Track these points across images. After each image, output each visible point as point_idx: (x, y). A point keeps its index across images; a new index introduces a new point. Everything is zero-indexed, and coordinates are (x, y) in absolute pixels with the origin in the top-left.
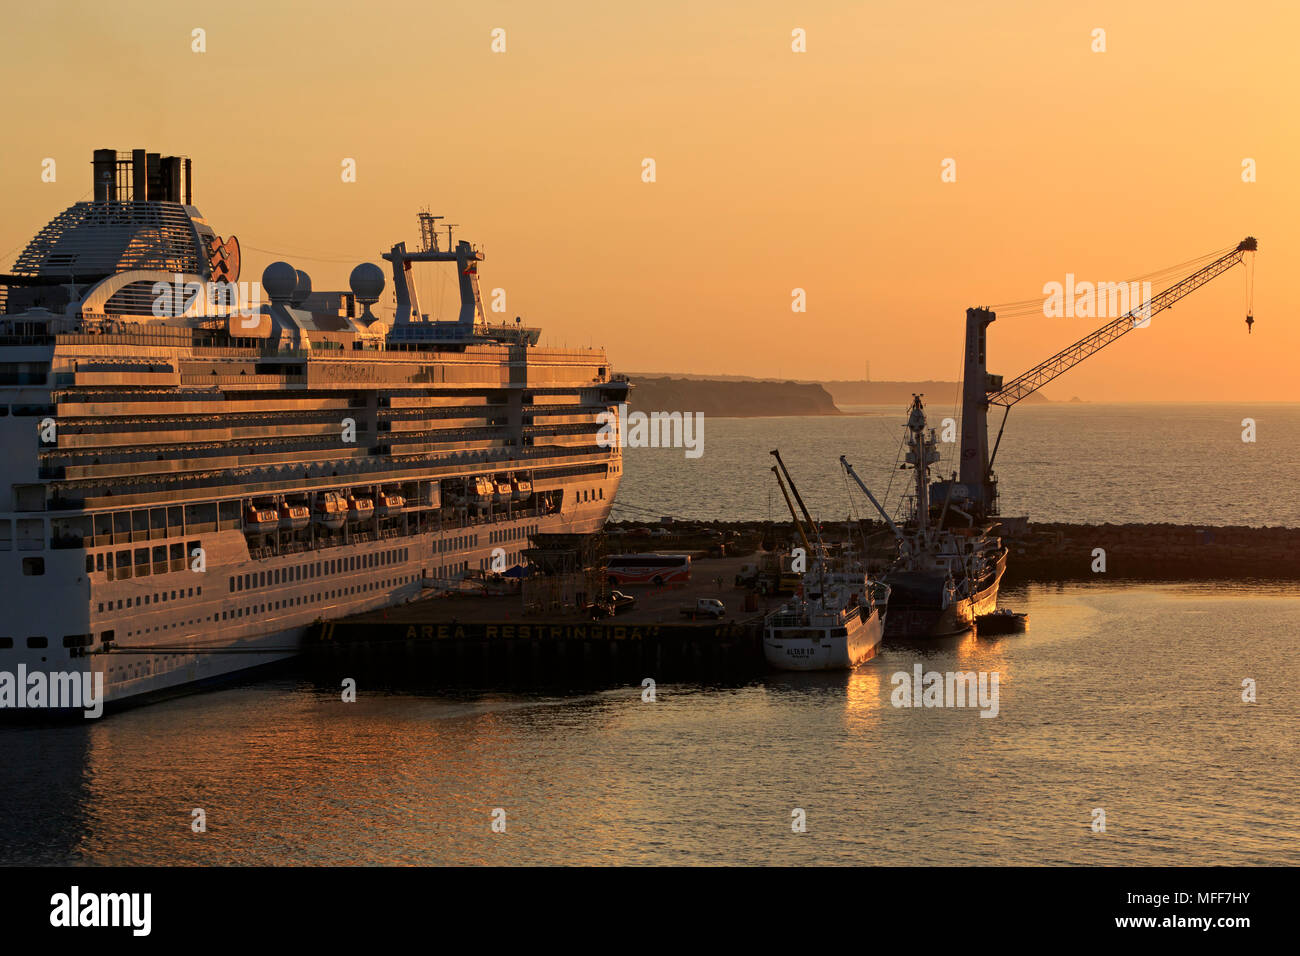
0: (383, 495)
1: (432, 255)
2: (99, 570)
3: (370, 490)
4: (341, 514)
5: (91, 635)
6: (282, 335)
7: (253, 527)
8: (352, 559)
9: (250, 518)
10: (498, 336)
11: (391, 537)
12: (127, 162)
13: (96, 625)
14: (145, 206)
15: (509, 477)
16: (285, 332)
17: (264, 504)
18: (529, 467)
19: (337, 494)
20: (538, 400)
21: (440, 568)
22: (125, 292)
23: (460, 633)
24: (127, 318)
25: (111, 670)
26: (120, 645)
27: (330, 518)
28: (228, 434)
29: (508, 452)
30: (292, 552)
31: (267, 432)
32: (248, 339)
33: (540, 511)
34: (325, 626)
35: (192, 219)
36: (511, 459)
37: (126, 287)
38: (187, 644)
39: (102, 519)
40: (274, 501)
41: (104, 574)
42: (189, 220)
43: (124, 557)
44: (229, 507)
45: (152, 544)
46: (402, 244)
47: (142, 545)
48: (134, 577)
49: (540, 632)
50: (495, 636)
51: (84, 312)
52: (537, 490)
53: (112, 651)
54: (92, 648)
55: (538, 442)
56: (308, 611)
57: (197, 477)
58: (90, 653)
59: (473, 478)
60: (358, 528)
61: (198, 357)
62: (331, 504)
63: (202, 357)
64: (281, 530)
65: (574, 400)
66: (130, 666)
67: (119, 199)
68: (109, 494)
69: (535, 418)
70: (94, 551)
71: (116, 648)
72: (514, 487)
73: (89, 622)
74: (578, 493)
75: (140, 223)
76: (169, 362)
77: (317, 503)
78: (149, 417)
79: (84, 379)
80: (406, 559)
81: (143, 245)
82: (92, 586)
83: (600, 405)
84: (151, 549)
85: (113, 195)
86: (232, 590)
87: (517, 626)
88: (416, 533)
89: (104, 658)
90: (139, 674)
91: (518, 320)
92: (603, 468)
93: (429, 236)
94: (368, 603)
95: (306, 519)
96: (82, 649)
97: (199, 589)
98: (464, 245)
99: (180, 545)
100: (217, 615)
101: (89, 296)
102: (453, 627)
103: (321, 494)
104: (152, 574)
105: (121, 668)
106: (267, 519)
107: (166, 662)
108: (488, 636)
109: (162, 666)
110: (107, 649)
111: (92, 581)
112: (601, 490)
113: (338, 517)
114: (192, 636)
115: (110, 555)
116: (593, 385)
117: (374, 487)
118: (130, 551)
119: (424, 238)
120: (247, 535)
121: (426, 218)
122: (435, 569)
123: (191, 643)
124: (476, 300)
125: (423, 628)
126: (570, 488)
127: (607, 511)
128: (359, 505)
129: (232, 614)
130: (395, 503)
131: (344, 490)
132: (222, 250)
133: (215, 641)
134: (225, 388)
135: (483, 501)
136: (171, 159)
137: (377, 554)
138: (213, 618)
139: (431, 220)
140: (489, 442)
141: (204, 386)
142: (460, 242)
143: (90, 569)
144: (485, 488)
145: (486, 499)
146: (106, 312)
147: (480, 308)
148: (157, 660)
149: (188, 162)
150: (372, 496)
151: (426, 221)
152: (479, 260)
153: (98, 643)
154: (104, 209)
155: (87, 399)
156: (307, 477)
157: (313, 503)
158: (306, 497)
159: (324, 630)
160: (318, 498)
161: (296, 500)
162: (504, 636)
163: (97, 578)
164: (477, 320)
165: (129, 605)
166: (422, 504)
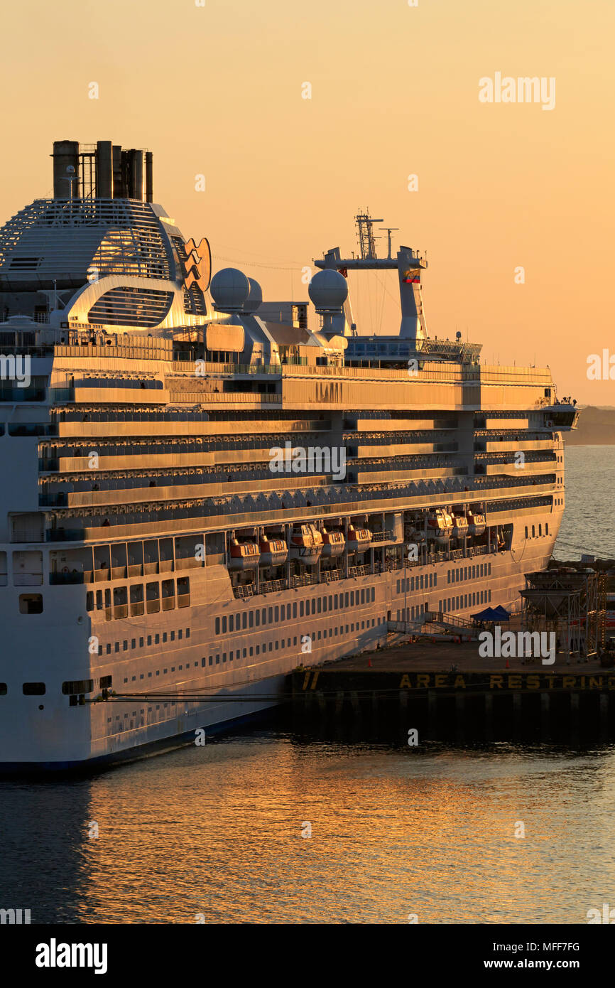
0: (352, 528)
1: (370, 262)
2: (98, 609)
3: (340, 523)
4: (317, 549)
5: (91, 682)
6: (254, 349)
7: (236, 562)
8: (325, 598)
9: (234, 553)
10: (442, 353)
11: (360, 575)
12: (90, 155)
13: (96, 671)
14: (111, 204)
15: (464, 509)
16: (257, 346)
17: (246, 536)
18: (483, 499)
19: (312, 526)
20: (491, 424)
21: (403, 610)
22: (106, 299)
23: (460, 683)
24: (110, 329)
25: (109, 720)
26: (117, 693)
27: (307, 553)
28: (210, 459)
29: (460, 481)
30: (271, 591)
31: (240, 456)
32: (222, 353)
33: (492, 547)
34: (308, 674)
35: (161, 219)
36: (466, 490)
37: (108, 293)
38: (176, 692)
39: (101, 550)
40: (255, 533)
41: (102, 613)
42: (157, 219)
43: (120, 592)
44: (214, 541)
45: (145, 580)
46: (337, 250)
47: (136, 580)
48: (129, 617)
49: (551, 682)
50: (500, 686)
51: (70, 321)
52: (490, 523)
53: (110, 698)
54: (92, 696)
55: (492, 470)
56: (285, 657)
57: (181, 506)
58: (89, 701)
59: (433, 510)
60: (331, 565)
61: (178, 373)
62: (308, 537)
63: (182, 373)
64: (261, 565)
65: (523, 424)
66: (126, 716)
67: (81, 196)
68: (106, 524)
69: (488, 443)
70: (93, 587)
71: (114, 695)
72: (470, 520)
73: (89, 667)
74: (526, 528)
75: (108, 222)
76: (157, 378)
77: (293, 535)
78: (138, 438)
79: (82, 395)
80: (373, 600)
81: (111, 248)
82: (92, 626)
83: (545, 430)
84: (145, 586)
85: (76, 193)
86: (218, 632)
87: (525, 676)
88: (381, 571)
89: (103, 705)
90: (134, 725)
91: (459, 335)
92: (548, 500)
93: (366, 241)
94: (340, 648)
95: (284, 554)
96: (82, 696)
97: (188, 630)
98: (405, 251)
99: (171, 581)
100: (204, 660)
101: (73, 303)
102: (452, 676)
103: (297, 526)
104: (146, 614)
105: (118, 718)
106: (249, 552)
107: (158, 711)
108: (492, 686)
109: (154, 716)
110: (105, 696)
111: (93, 621)
112: (547, 525)
113: (314, 552)
114: (181, 683)
115: (108, 591)
116: (540, 407)
117: (344, 519)
118: (125, 588)
119: (362, 243)
120: (230, 570)
121: (364, 221)
122: (398, 611)
123: (180, 691)
124: (418, 312)
125: (419, 676)
126: (520, 520)
127: (552, 548)
128: (331, 538)
129: (218, 659)
130: (364, 537)
131: (318, 522)
132: (194, 253)
133: (202, 689)
134: (207, 407)
135: (443, 535)
136: (133, 152)
137: (347, 593)
138: (200, 664)
139: (370, 224)
140: (444, 469)
141: (188, 405)
142: (402, 247)
143: (90, 608)
144: (444, 521)
145: (446, 533)
146: (91, 321)
147: (422, 321)
148: (150, 710)
149: (149, 156)
150: (342, 529)
151: (364, 225)
152: (423, 268)
153: (97, 690)
154: (69, 207)
155: (85, 418)
156: (284, 507)
157: (289, 538)
158: (283, 530)
159: (307, 679)
160: (295, 531)
161: (274, 533)
162: (510, 686)
163: (97, 617)
164: (419, 335)
165: (125, 648)
166: (387, 538)
